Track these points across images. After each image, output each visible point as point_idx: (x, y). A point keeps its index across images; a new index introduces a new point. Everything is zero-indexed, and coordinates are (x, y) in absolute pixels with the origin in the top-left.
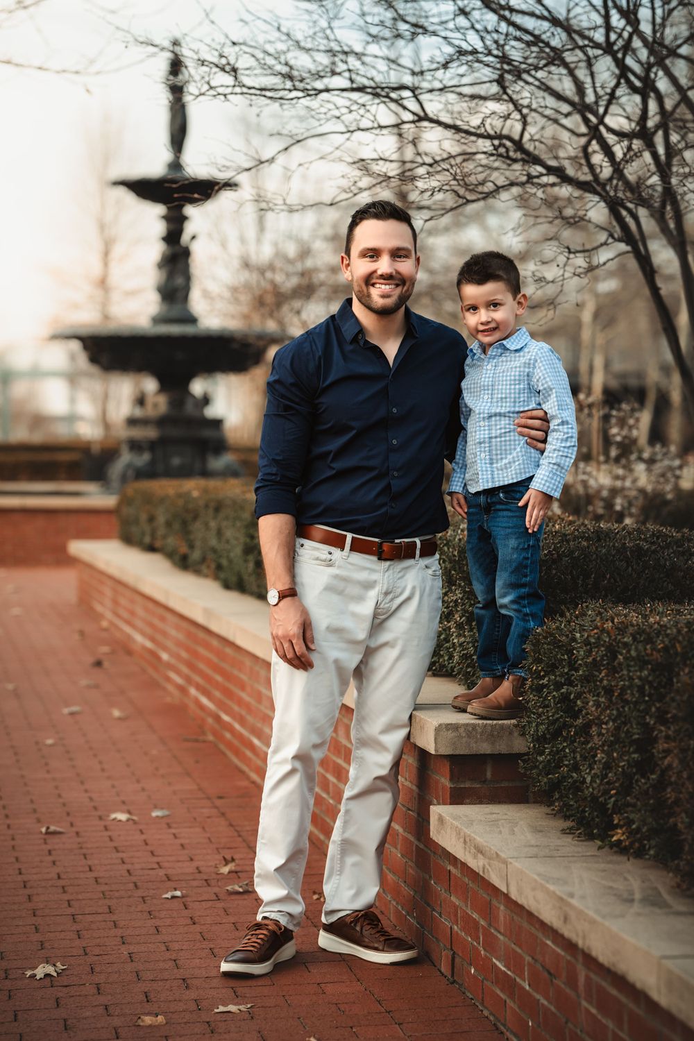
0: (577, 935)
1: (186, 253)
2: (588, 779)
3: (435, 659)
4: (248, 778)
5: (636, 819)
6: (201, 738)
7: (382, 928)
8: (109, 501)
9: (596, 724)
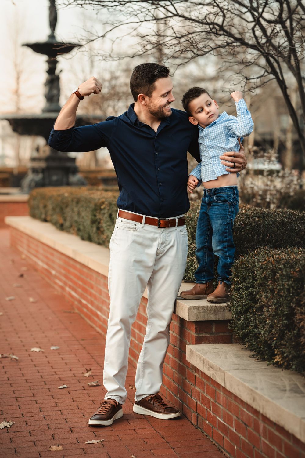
0: (260, 407)
1: (58, 79)
2: (262, 332)
3: (186, 274)
4: (95, 330)
5: (286, 352)
6: (72, 311)
7: (163, 403)
8: (25, 197)
9: (266, 306)
